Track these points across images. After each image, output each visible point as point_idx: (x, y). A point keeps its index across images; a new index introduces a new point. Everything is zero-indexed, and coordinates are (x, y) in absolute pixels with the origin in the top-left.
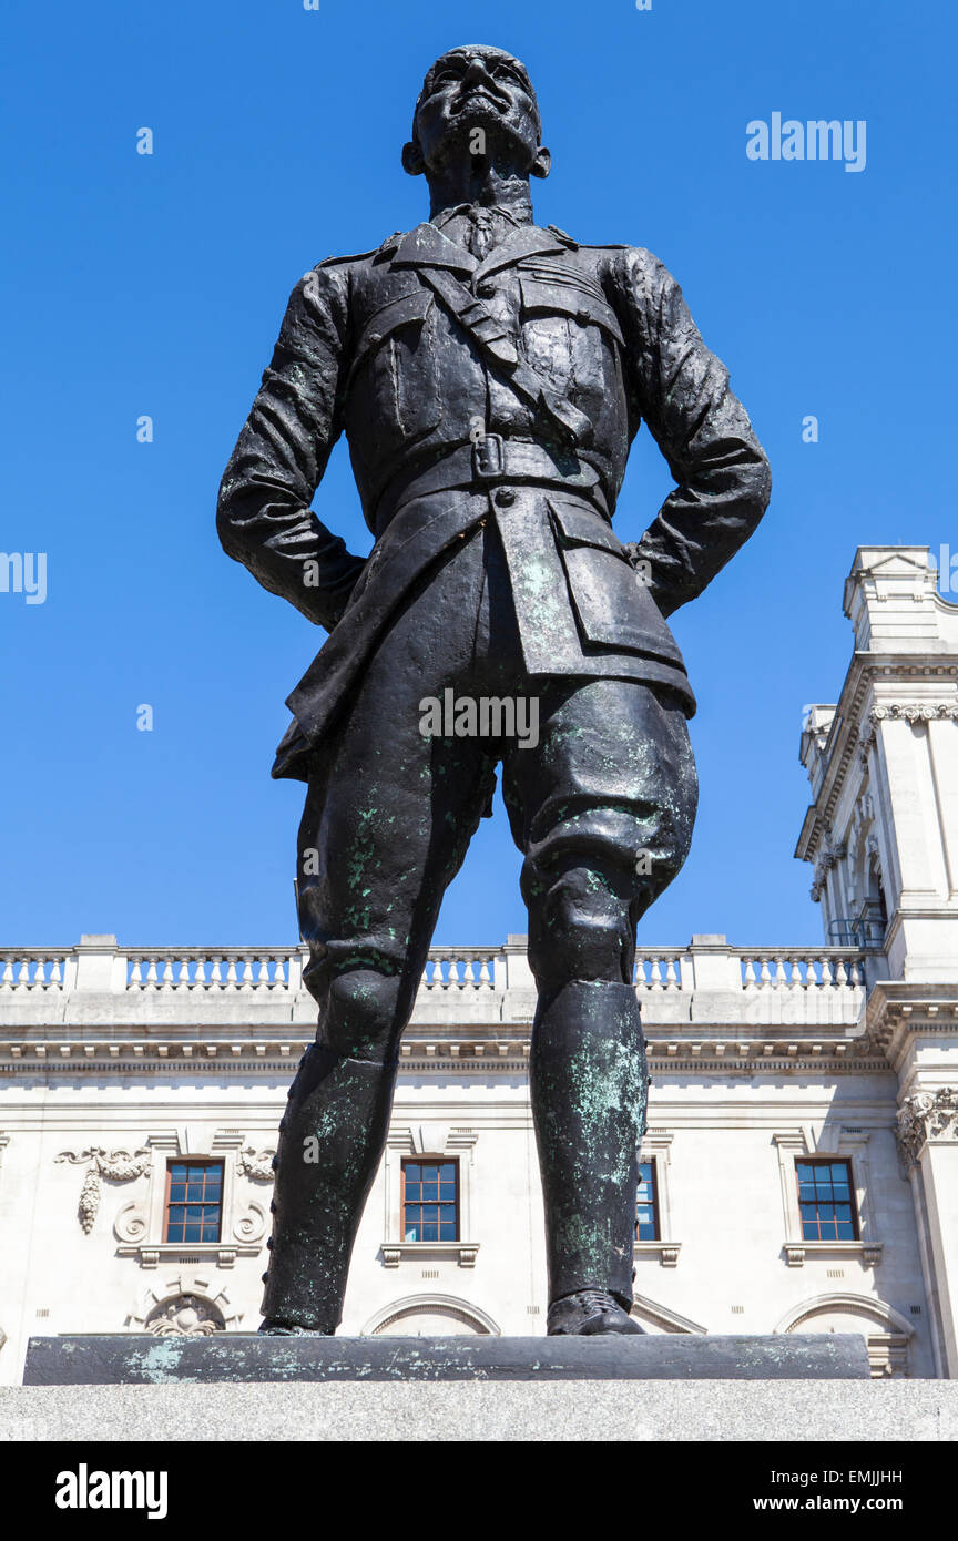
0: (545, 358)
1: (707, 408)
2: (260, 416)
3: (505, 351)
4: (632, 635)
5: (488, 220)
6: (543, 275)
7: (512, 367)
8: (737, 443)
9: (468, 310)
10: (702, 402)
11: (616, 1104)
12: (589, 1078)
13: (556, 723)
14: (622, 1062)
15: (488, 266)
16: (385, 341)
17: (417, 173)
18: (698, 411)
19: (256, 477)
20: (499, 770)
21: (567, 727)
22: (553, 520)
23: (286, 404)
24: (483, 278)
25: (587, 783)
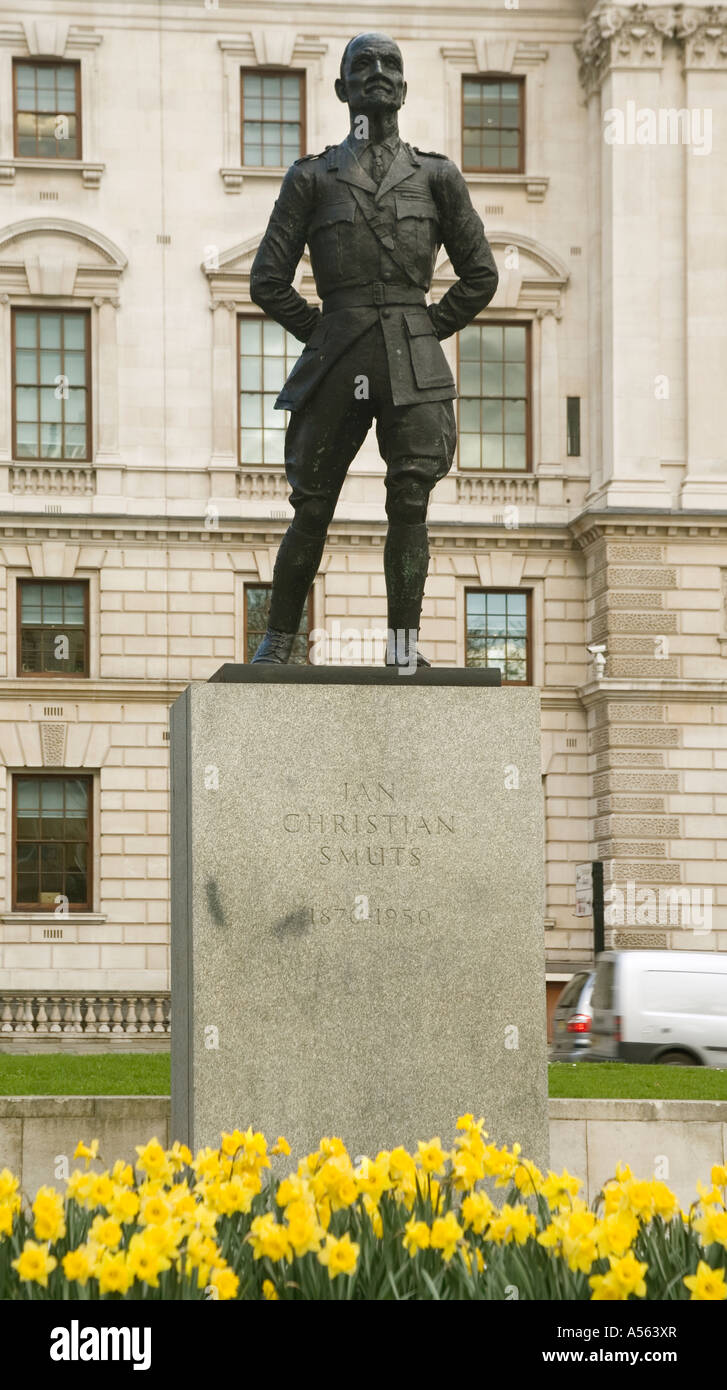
0: (406, 244)
1: (472, 251)
2: (272, 244)
3: (388, 242)
4: (436, 381)
5: (380, 157)
6: (407, 194)
7: (391, 251)
8: (484, 268)
9: (373, 219)
10: (471, 247)
11: (417, 571)
12: (408, 562)
13: (402, 423)
14: (421, 555)
15: (381, 192)
16: (334, 224)
17: (344, 101)
18: (468, 252)
19: (271, 277)
20: (374, 421)
21: (407, 425)
22: (404, 323)
23: (283, 238)
24: (380, 200)
25: (415, 450)
